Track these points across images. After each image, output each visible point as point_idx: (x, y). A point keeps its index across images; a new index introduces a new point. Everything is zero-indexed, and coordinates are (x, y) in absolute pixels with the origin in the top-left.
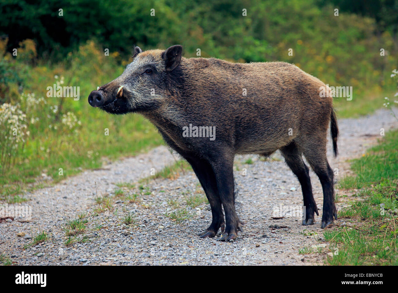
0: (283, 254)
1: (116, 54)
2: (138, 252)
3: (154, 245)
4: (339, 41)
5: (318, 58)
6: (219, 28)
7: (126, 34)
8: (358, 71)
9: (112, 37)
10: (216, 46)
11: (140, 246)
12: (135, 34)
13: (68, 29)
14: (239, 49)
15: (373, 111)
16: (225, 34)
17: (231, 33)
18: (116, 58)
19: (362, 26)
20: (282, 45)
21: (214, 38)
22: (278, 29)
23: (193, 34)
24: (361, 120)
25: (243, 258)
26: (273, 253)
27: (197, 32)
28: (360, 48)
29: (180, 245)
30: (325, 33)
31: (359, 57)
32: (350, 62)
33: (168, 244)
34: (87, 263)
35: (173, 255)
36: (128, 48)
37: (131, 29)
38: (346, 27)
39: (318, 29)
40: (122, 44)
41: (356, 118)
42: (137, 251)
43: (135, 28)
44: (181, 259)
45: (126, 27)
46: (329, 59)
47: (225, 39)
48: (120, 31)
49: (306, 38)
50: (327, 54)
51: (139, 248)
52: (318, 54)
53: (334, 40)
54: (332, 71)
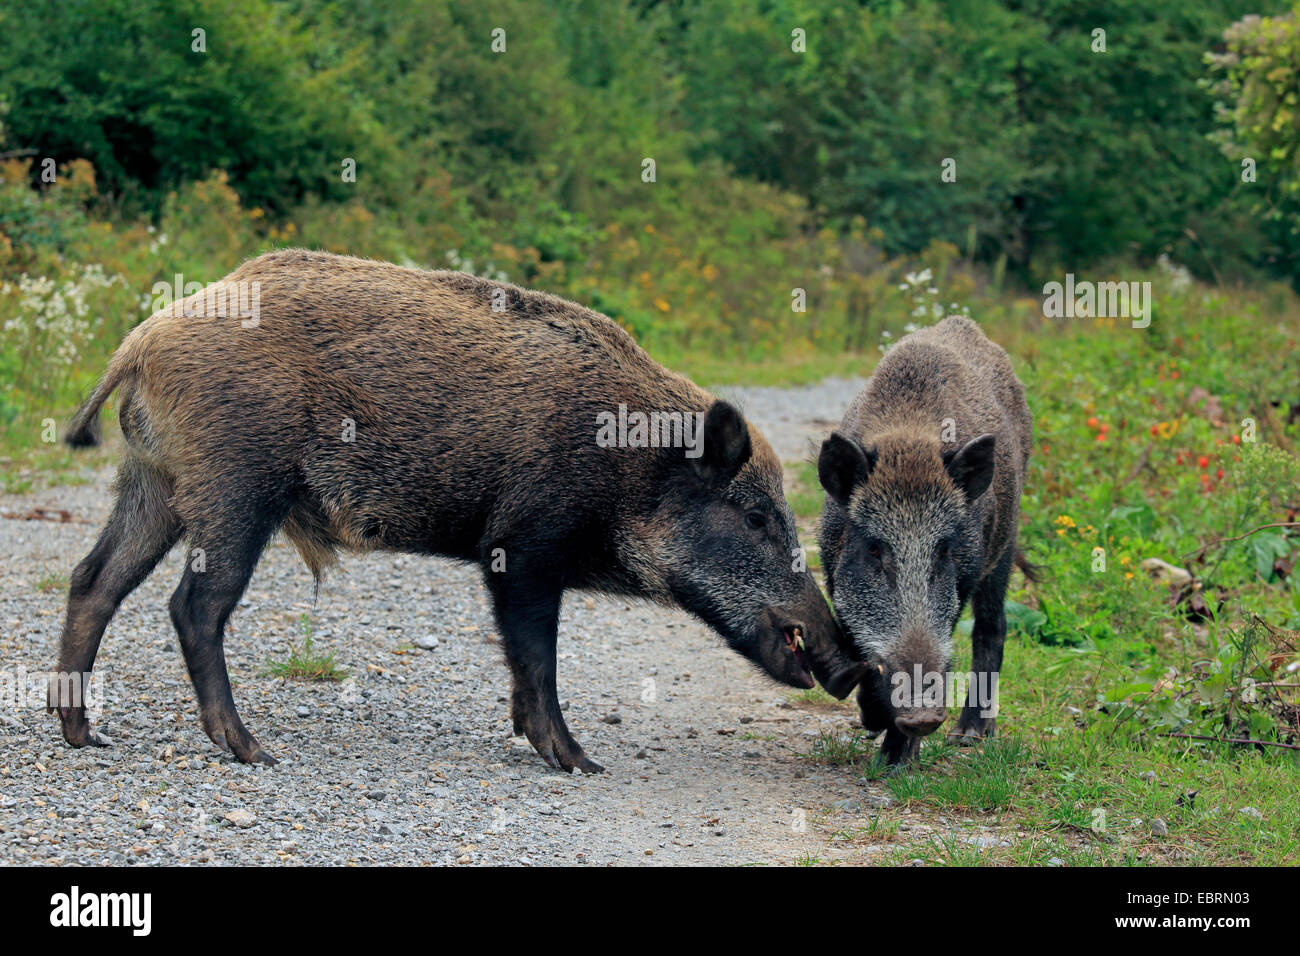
0: (686, 630)
1: (258, 212)
2: (363, 598)
3: (396, 587)
4: (730, 238)
5: (688, 265)
6: (482, 180)
7: (283, 172)
8: (768, 302)
9: (252, 176)
10: (473, 218)
11: (365, 586)
12: (302, 173)
13: (157, 152)
14: (524, 227)
15: (817, 378)
16: (493, 194)
17: (506, 192)
18: (259, 220)
19: (778, 211)
20: (614, 228)
21: (471, 201)
22: (604, 196)
23: (429, 185)
24: (794, 393)
25: (598, 630)
26: (663, 627)
27: (439, 179)
28: (773, 254)
29: (455, 592)
30: (702, 217)
31: (771, 274)
32: (752, 284)
33: (428, 589)
34: (251, 609)
35: (442, 611)
36: (285, 202)
37: (294, 163)
38: (747, 208)
39: (687, 206)
40: (272, 193)
41: (785, 388)
42: (359, 596)
43: (304, 162)
44: (461, 619)
45: (286, 157)
46: (709, 272)
47: (491, 205)
48: (270, 167)
49: (663, 223)
50: (703, 262)
51: (364, 590)
52: (687, 257)
53: (720, 233)
54: (714, 296)
